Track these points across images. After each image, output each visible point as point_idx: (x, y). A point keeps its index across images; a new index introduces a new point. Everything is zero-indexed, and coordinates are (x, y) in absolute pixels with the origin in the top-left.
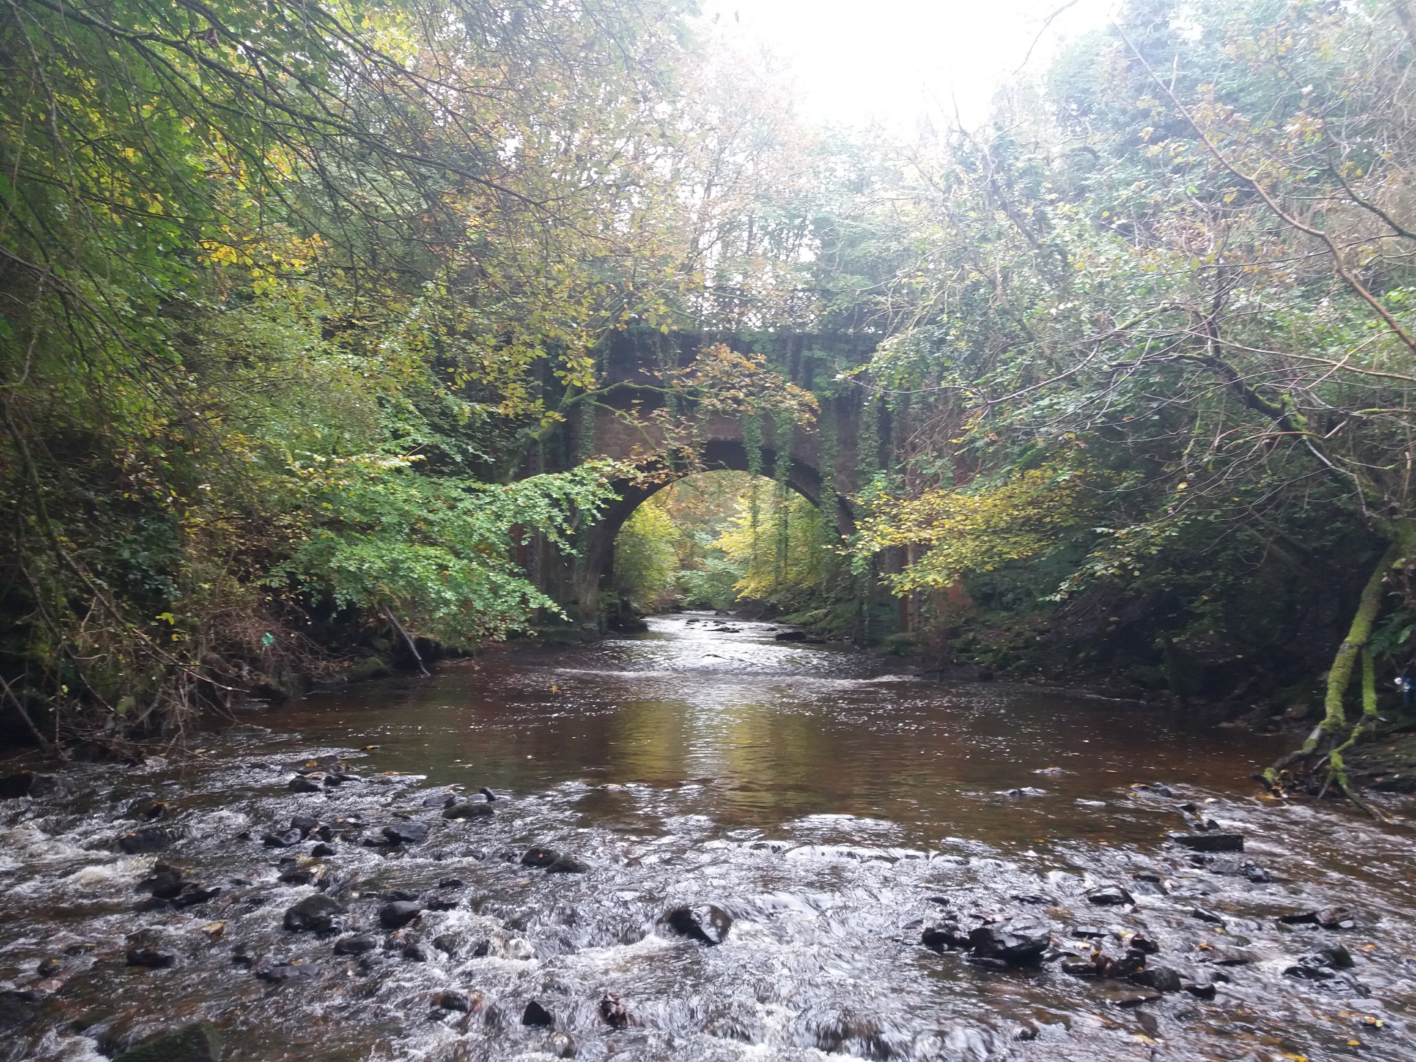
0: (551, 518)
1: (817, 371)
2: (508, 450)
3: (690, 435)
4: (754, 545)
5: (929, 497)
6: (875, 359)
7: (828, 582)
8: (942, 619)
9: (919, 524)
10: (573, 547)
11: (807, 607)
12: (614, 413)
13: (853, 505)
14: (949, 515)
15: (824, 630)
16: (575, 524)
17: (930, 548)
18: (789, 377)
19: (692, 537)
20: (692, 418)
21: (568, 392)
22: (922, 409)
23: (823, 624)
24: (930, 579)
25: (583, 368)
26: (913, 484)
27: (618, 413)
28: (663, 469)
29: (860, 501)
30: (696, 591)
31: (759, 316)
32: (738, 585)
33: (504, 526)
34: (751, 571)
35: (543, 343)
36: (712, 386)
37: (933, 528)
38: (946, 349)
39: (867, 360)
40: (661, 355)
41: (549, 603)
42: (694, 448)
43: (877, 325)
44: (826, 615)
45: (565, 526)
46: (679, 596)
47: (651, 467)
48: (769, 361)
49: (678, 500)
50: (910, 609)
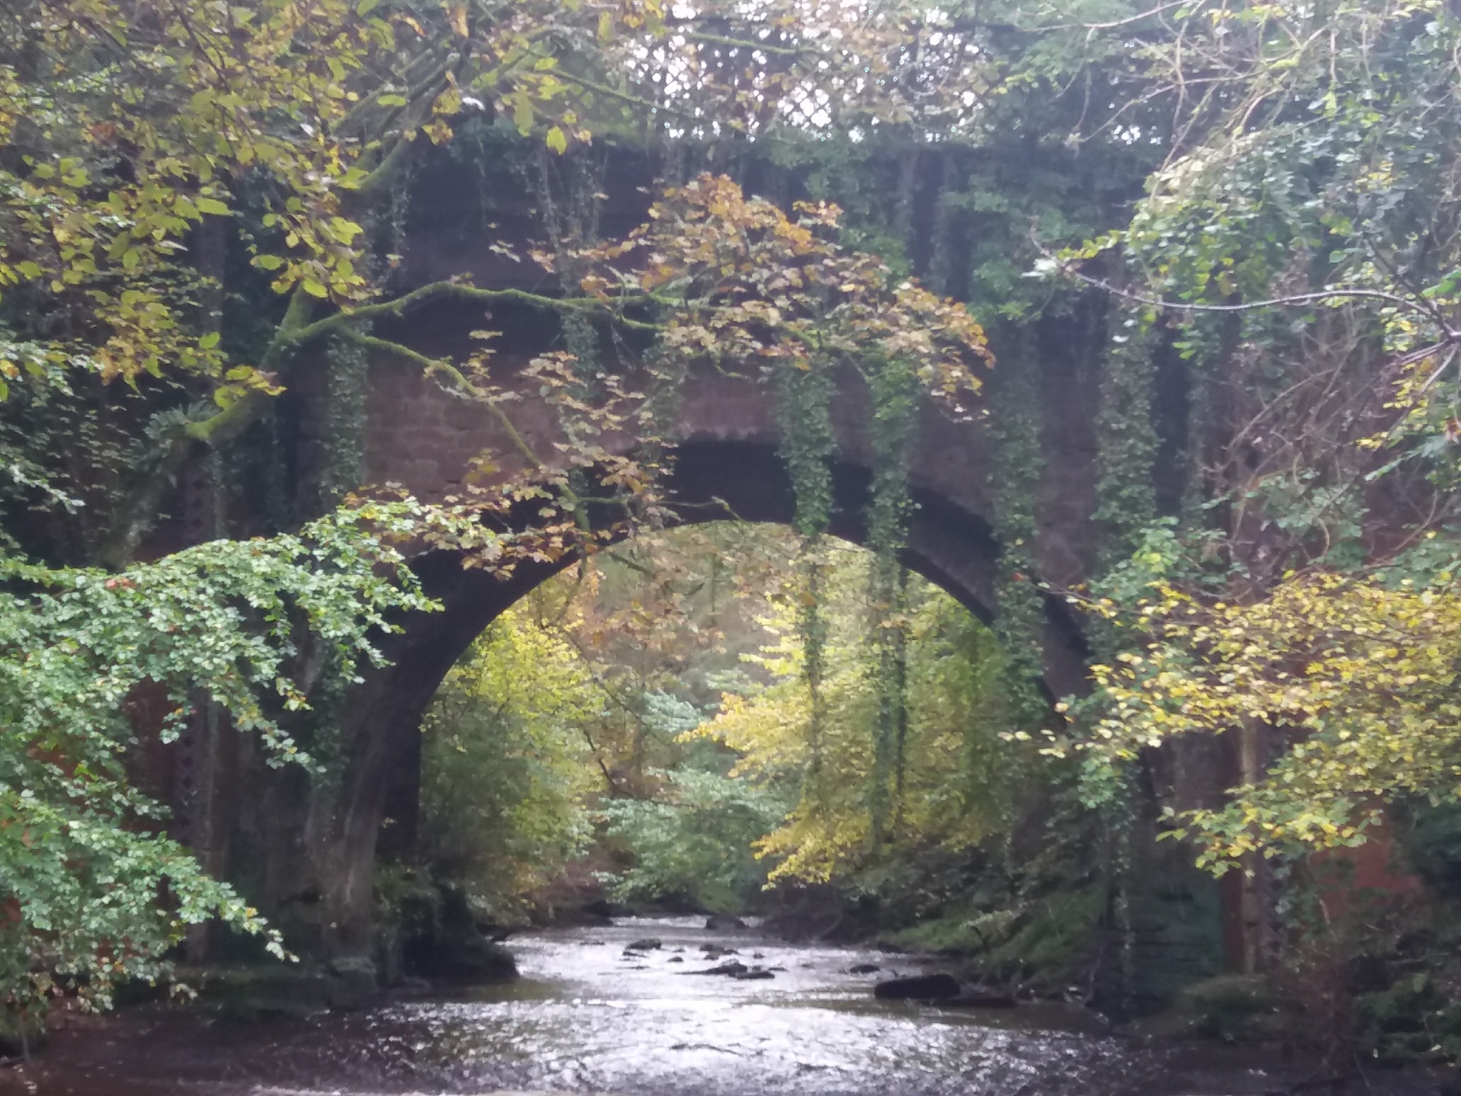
0: (244, 665)
1: (985, 247)
2: (124, 470)
3: (632, 427)
4: (812, 732)
5: (1293, 590)
6: (1144, 216)
7: (1019, 832)
8: (1336, 936)
9: (1269, 673)
10: (301, 746)
11: (964, 905)
12: (422, 366)
13: (1085, 617)
14: (1352, 645)
15: (1009, 969)
16: (310, 677)
17: (1302, 735)
18: (904, 265)
19: (639, 706)
20: (638, 380)
21: (294, 310)
22: (1275, 350)
23: (1007, 952)
24: (1301, 824)
25: (331, 247)
26: (1248, 557)
27: (432, 366)
28: (557, 520)
29: (1103, 606)
30: (650, 860)
31: (822, 97)
32: (769, 845)
33: (112, 688)
34: (805, 804)
35: (224, 177)
36: (693, 291)
37: (1307, 683)
38: (1333, 189)
39: (1121, 218)
40: (551, 206)
41: (233, 907)
42: (643, 461)
43: (1143, 118)
44: (1015, 927)
45: (283, 686)
46: (604, 877)
47: (524, 514)
48: (852, 220)
49: (602, 606)
50: (1249, 907)
